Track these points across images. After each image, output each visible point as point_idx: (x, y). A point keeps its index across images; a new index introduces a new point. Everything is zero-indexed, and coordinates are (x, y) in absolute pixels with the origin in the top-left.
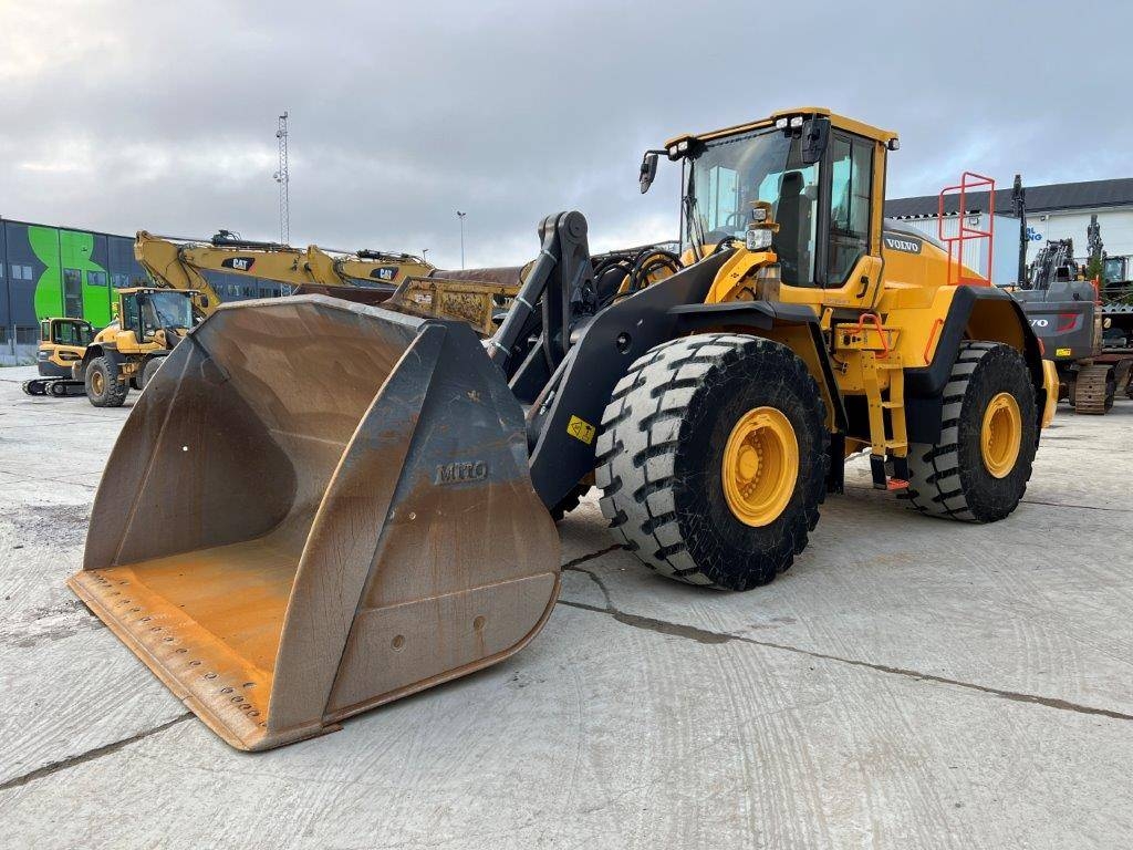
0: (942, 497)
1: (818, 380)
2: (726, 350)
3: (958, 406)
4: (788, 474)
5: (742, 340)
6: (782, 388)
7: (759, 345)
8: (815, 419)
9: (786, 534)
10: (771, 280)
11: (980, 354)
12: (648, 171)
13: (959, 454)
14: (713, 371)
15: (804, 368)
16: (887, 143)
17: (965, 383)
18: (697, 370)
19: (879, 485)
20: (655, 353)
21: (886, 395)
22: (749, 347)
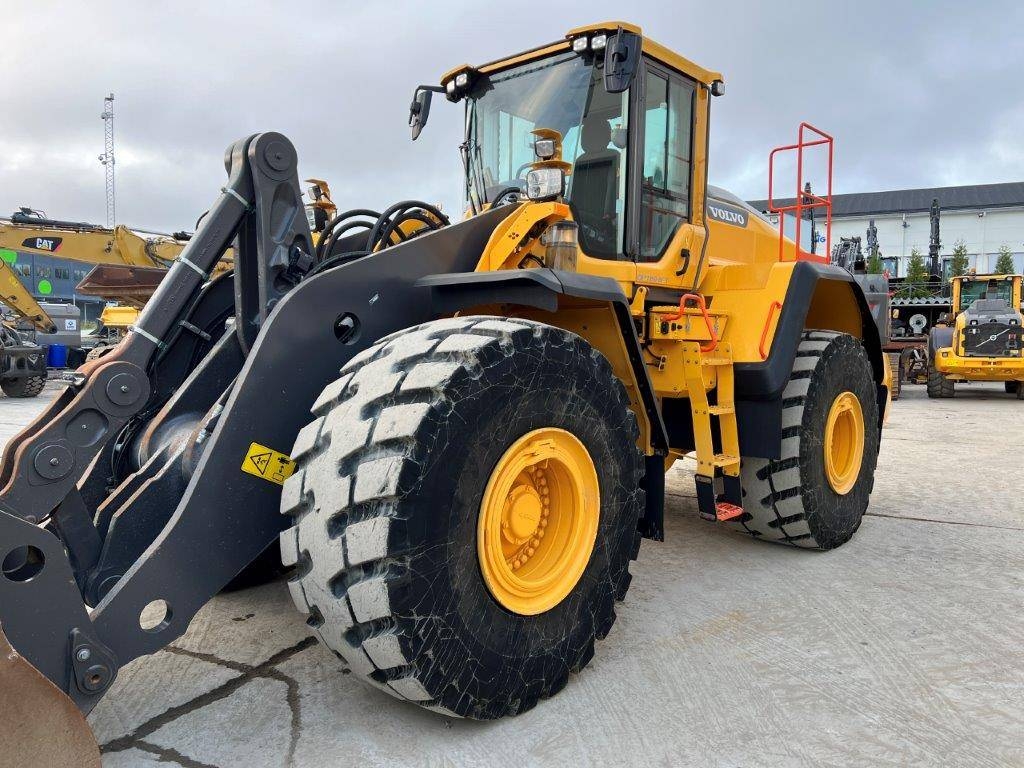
0: (779, 522)
1: (625, 383)
2: (483, 341)
3: (799, 410)
4: (585, 529)
5: (510, 326)
6: (574, 399)
7: (538, 335)
8: (623, 440)
9: (583, 614)
10: (565, 245)
11: (822, 346)
12: (420, 111)
13: (801, 470)
14: (459, 376)
15: (605, 367)
16: (710, 86)
17: (807, 382)
18: (435, 374)
19: (706, 515)
20: (379, 346)
21: (712, 397)
22: (521, 337)
